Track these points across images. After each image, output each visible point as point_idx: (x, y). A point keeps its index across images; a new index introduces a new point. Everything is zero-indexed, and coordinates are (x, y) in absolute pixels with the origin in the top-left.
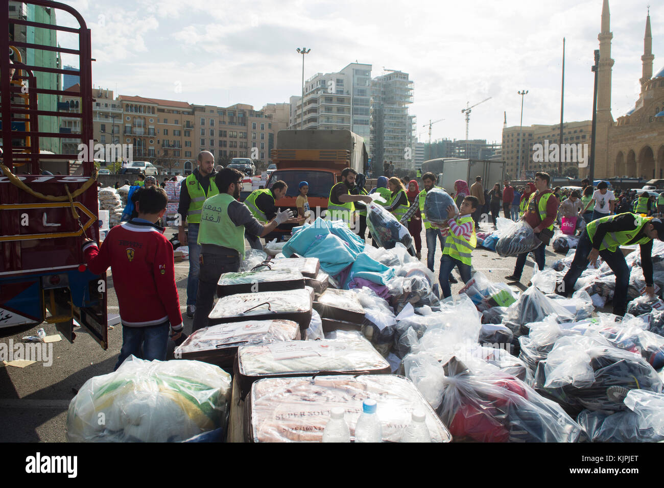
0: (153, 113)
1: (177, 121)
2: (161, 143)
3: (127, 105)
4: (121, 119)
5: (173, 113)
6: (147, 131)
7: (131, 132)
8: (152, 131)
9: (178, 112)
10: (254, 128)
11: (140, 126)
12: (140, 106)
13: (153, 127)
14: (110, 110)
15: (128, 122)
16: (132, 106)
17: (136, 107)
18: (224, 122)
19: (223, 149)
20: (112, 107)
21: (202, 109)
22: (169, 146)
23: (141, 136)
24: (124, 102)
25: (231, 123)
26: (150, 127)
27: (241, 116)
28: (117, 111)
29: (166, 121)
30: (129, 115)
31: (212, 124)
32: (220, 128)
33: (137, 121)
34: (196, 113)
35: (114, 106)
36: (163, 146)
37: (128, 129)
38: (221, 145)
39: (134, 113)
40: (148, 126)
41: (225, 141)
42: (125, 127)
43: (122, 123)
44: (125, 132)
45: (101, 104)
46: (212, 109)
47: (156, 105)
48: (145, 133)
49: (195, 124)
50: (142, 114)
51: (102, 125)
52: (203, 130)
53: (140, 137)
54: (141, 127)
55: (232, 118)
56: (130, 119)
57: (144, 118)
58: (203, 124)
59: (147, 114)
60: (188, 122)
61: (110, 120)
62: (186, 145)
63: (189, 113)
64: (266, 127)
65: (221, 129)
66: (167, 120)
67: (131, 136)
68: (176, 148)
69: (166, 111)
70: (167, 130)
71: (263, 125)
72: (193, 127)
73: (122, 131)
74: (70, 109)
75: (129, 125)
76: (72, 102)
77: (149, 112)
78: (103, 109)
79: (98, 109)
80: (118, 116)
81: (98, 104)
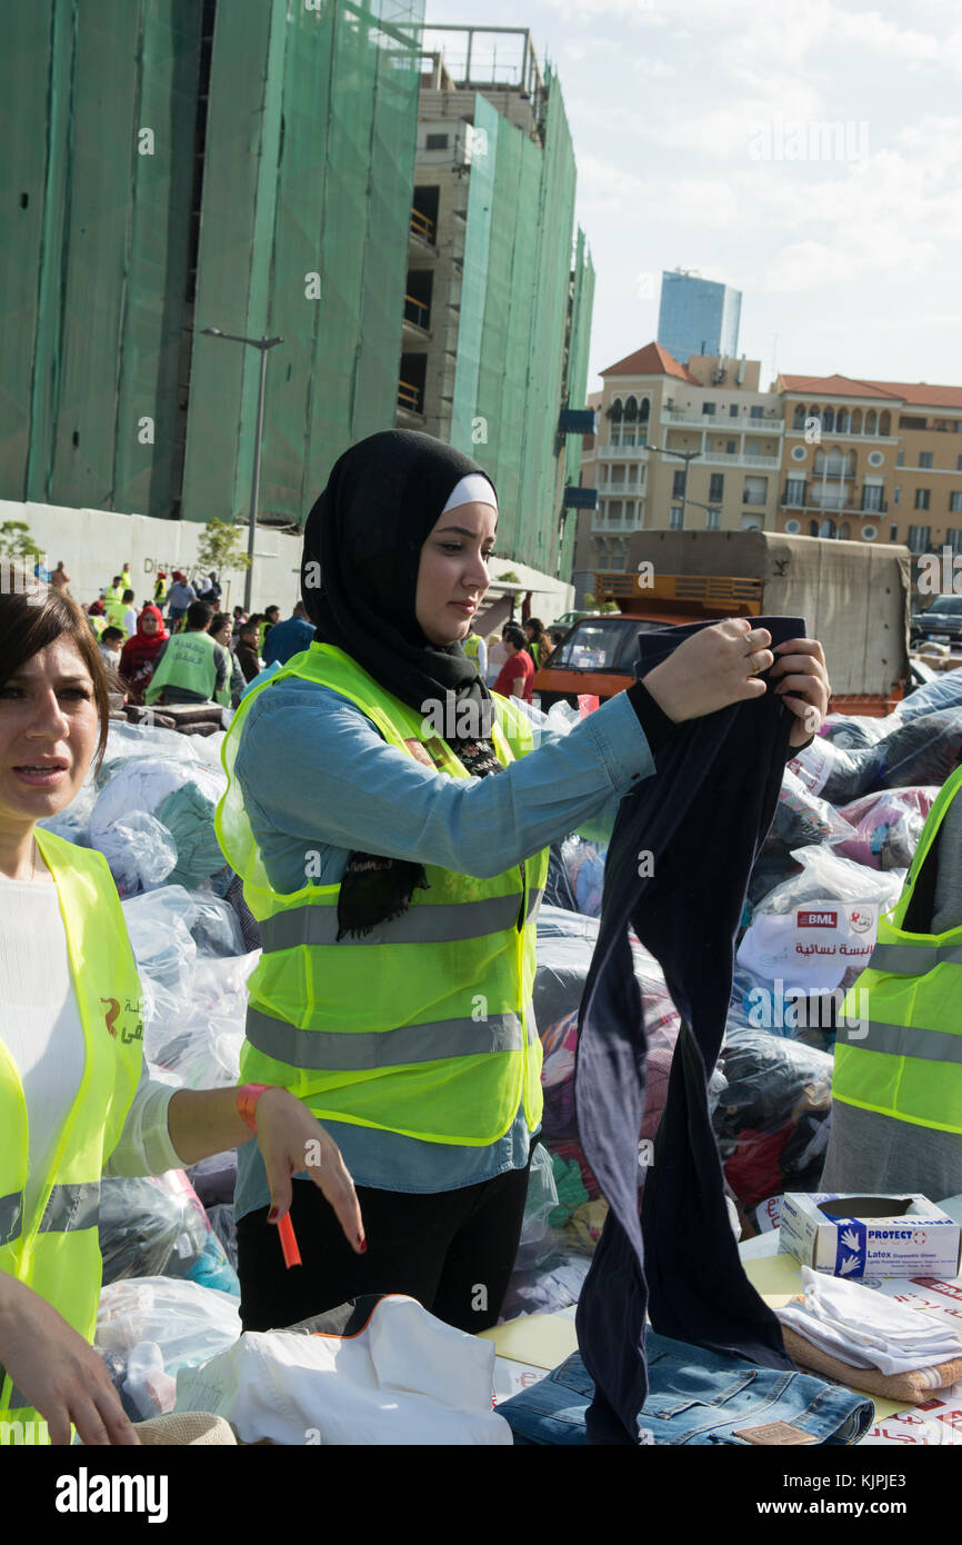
0: (885, 432)
2: (903, 536)
3: (801, 409)
4: (776, 455)
5: (956, 430)
6: (858, 495)
7: (805, 499)
8: (873, 496)
11: (834, 478)
12: (843, 411)
13: (880, 483)
14: (744, 425)
15: (798, 466)
16: (815, 410)
17: (829, 413)
20: (753, 416)
22: (929, 548)
23: (836, 515)
24: (790, 398)
26: (869, 481)
28: (764, 429)
29: (925, 459)
30: (802, 442)
33: (828, 461)
35: (757, 412)
36: (908, 546)
37: (795, 490)
40: (864, 477)
42: (787, 481)
43: (778, 467)
44: (784, 500)
45: (718, 408)
47: (897, 405)
48: (850, 502)
50: (847, 438)
51: (714, 476)
53: (832, 517)
54: (838, 481)
56: (805, 455)
59: (862, 438)
61: (742, 461)
66: (929, 455)
67: (801, 512)
69: (930, 423)
70: (927, 493)
73: (774, 493)
74: (622, 425)
75: (798, 475)
76: (632, 401)
77: (870, 431)
78: (723, 424)
79: (705, 423)
80: (769, 445)
81: (708, 408)
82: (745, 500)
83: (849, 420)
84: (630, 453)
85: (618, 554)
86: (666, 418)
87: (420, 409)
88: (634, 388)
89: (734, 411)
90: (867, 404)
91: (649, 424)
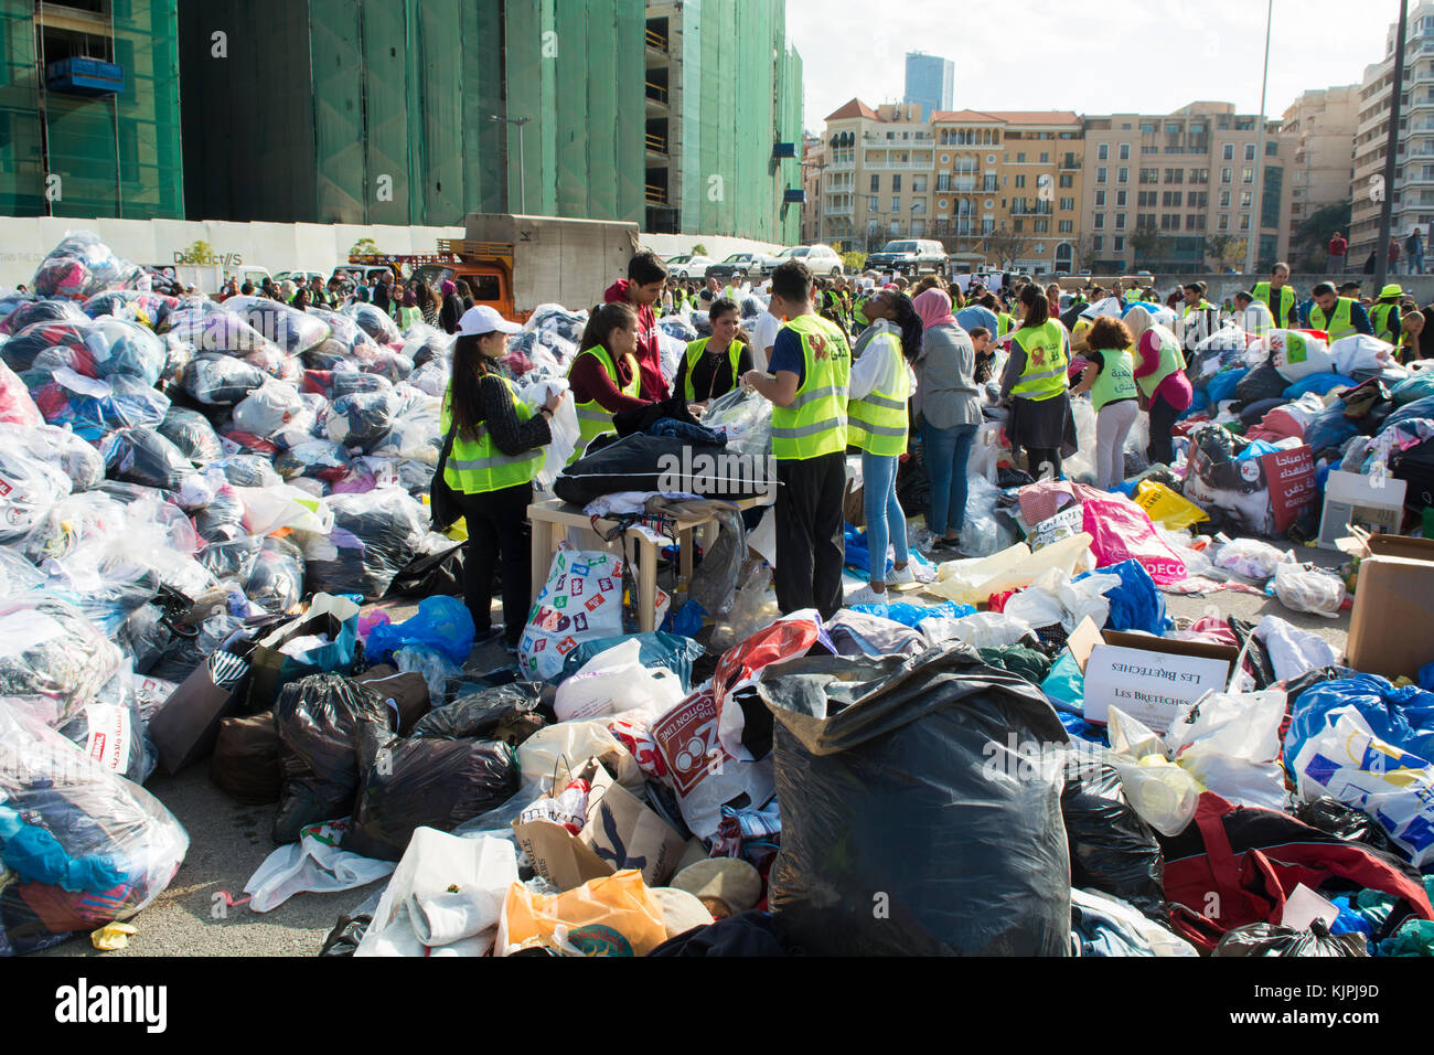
0: (996, 142)
1: (1046, 155)
2: (1009, 204)
3: (945, 131)
4: (931, 161)
5: (1039, 138)
6: (981, 181)
7: (950, 186)
8: (991, 182)
9: (1050, 136)
10: (1228, 156)
11: (966, 172)
12: (970, 132)
13: (994, 173)
14: (911, 144)
15: (945, 167)
16: (953, 132)
17: (962, 133)
18: (1154, 149)
19: (1147, 210)
20: (917, 138)
21: (1105, 123)
22: (1025, 211)
23: (969, 194)
24: (938, 125)
25: (1172, 148)
26: (987, 173)
27: (1200, 129)
28: (924, 145)
29: (1021, 157)
30: (945, 151)
31: (1124, 156)
32: (1142, 163)
33: (963, 162)
34: (1088, 133)
35: (919, 136)
36: (1013, 211)
37: (944, 181)
38: (1142, 202)
39: (957, 147)
40: (984, 170)
41: (1154, 195)
42: (939, 176)
43: (933, 168)
44: (937, 188)
45: (896, 135)
46: (1126, 123)
47: (1002, 125)
48: (977, 186)
49: (1083, 159)
50: (973, 147)
51: (895, 176)
52: (1102, 171)
53: (966, 196)
54: (970, 173)
55: (1173, 137)
56: (949, 159)
57: (978, 155)
58: (1103, 156)
59: (982, 147)
60: (1069, 156)
61: (911, 166)
62: (1062, 207)
63: (1074, 136)
64: (1260, 152)
65: (1145, 166)
66: (1023, 155)
68: (1040, 214)
69: (1023, 135)
70: (1023, 177)
71: (1251, 149)
72: (1079, 166)
73: (931, 183)
74: (839, 149)
75: (945, 172)
76: (844, 134)
77: (987, 142)
78: (899, 144)
79: (888, 145)
80: (927, 155)
81: (890, 136)
82: (914, 190)
83: (974, 137)
84: (843, 167)
85: (840, 227)
86: (864, 144)
87: (666, 151)
88: (846, 126)
89: (905, 136)
90: (983, 126)
91: (855, 147)
